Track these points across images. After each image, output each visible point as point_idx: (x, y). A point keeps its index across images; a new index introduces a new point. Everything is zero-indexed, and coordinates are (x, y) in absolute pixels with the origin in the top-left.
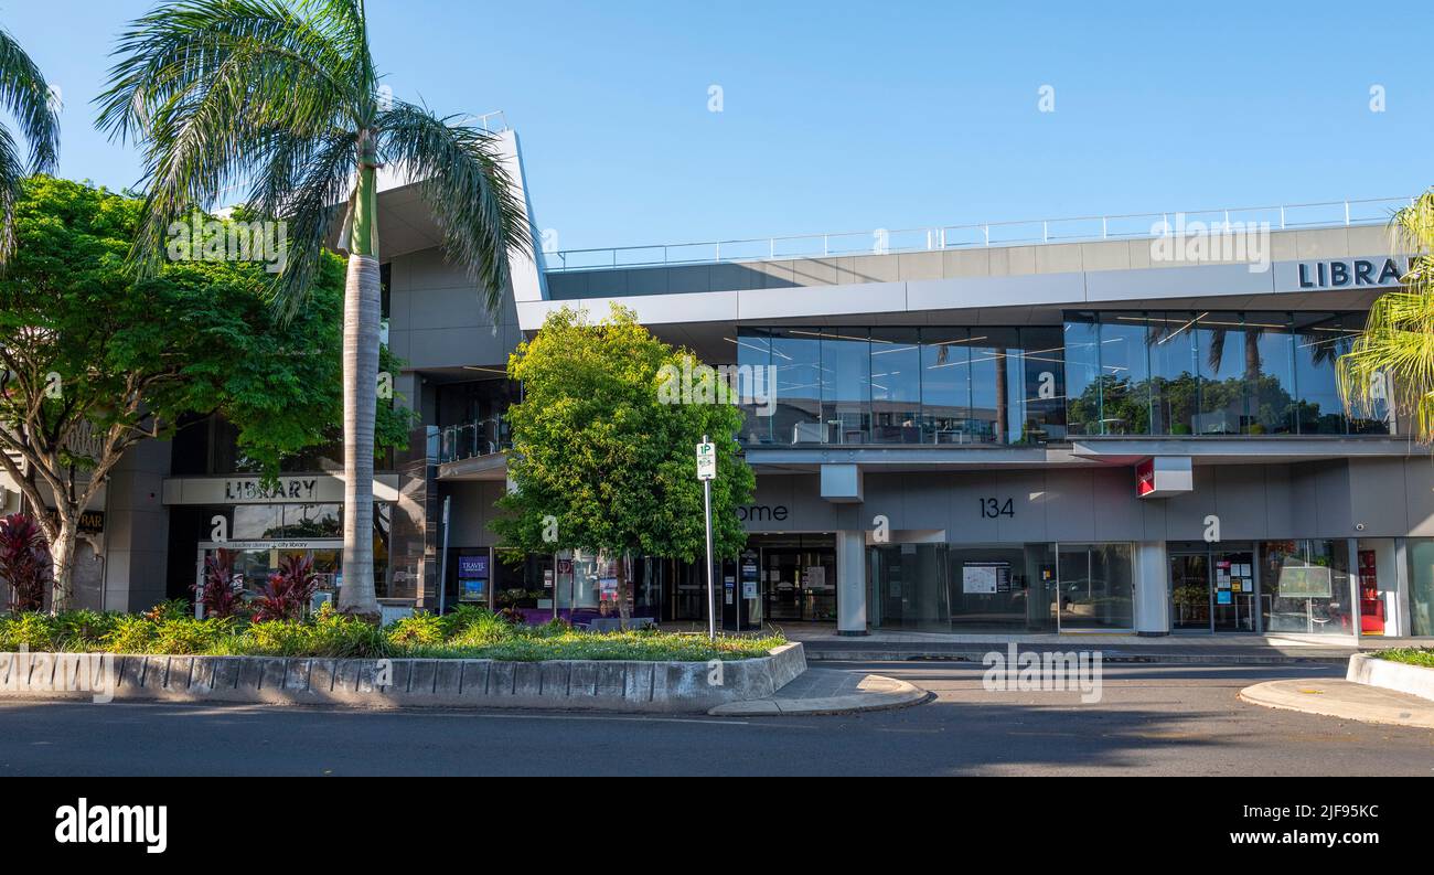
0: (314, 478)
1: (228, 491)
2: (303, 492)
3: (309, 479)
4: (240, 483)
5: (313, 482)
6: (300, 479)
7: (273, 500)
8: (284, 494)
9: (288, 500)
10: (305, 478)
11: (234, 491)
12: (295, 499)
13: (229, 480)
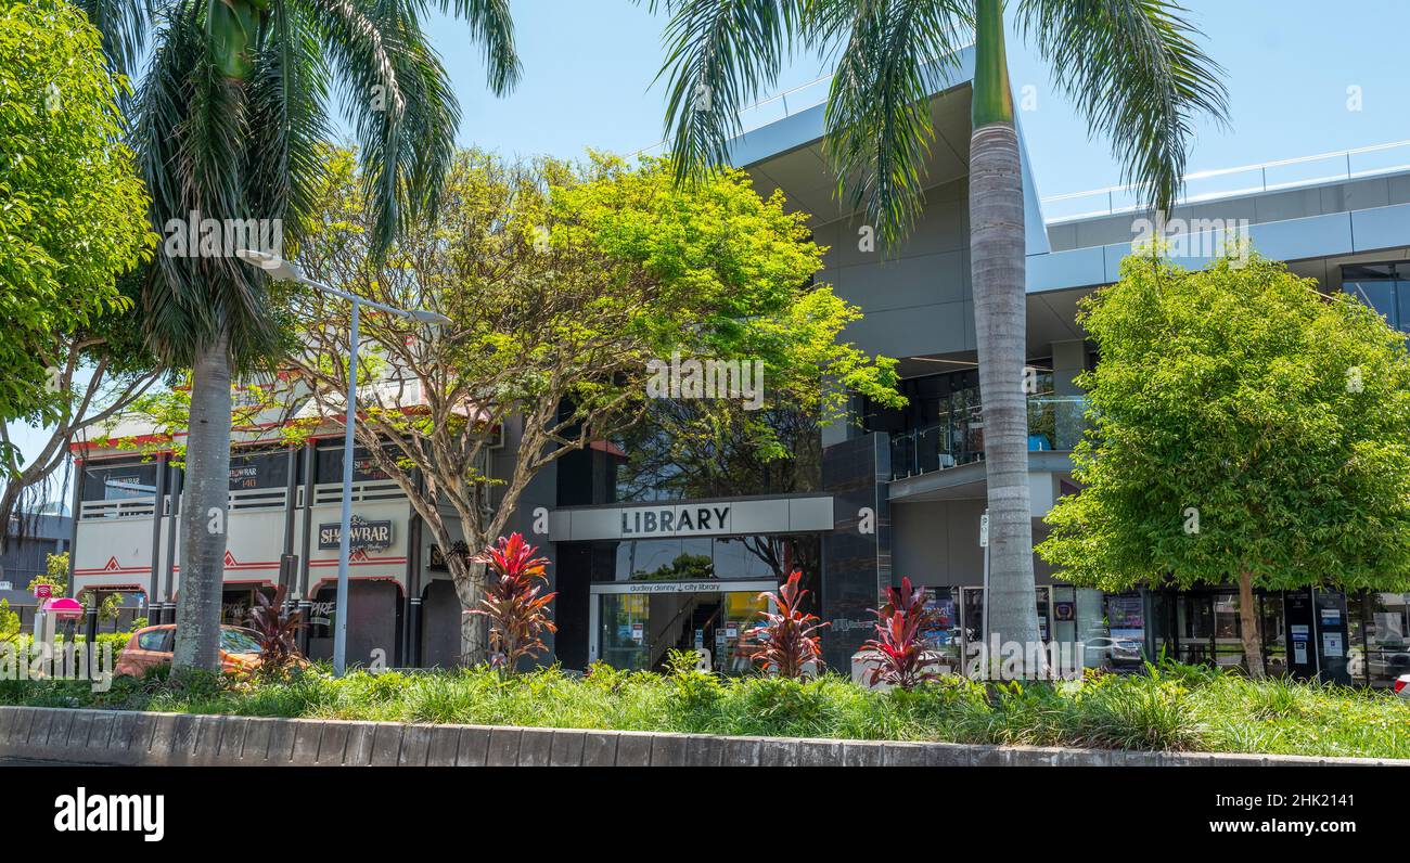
0: (727, 505)
1: (625, 524)
2: (714, 521)
3: (721, 507)
4: (638, 514)
5: (726, 510)
6: (710, 507)
7: (678, 533)
8: (691, 527)
9: (696, 532)
10: (717, 505)
11: (631, 524)
12: (704, 531)
13: (625, 510)
